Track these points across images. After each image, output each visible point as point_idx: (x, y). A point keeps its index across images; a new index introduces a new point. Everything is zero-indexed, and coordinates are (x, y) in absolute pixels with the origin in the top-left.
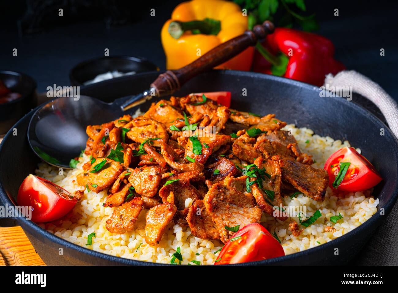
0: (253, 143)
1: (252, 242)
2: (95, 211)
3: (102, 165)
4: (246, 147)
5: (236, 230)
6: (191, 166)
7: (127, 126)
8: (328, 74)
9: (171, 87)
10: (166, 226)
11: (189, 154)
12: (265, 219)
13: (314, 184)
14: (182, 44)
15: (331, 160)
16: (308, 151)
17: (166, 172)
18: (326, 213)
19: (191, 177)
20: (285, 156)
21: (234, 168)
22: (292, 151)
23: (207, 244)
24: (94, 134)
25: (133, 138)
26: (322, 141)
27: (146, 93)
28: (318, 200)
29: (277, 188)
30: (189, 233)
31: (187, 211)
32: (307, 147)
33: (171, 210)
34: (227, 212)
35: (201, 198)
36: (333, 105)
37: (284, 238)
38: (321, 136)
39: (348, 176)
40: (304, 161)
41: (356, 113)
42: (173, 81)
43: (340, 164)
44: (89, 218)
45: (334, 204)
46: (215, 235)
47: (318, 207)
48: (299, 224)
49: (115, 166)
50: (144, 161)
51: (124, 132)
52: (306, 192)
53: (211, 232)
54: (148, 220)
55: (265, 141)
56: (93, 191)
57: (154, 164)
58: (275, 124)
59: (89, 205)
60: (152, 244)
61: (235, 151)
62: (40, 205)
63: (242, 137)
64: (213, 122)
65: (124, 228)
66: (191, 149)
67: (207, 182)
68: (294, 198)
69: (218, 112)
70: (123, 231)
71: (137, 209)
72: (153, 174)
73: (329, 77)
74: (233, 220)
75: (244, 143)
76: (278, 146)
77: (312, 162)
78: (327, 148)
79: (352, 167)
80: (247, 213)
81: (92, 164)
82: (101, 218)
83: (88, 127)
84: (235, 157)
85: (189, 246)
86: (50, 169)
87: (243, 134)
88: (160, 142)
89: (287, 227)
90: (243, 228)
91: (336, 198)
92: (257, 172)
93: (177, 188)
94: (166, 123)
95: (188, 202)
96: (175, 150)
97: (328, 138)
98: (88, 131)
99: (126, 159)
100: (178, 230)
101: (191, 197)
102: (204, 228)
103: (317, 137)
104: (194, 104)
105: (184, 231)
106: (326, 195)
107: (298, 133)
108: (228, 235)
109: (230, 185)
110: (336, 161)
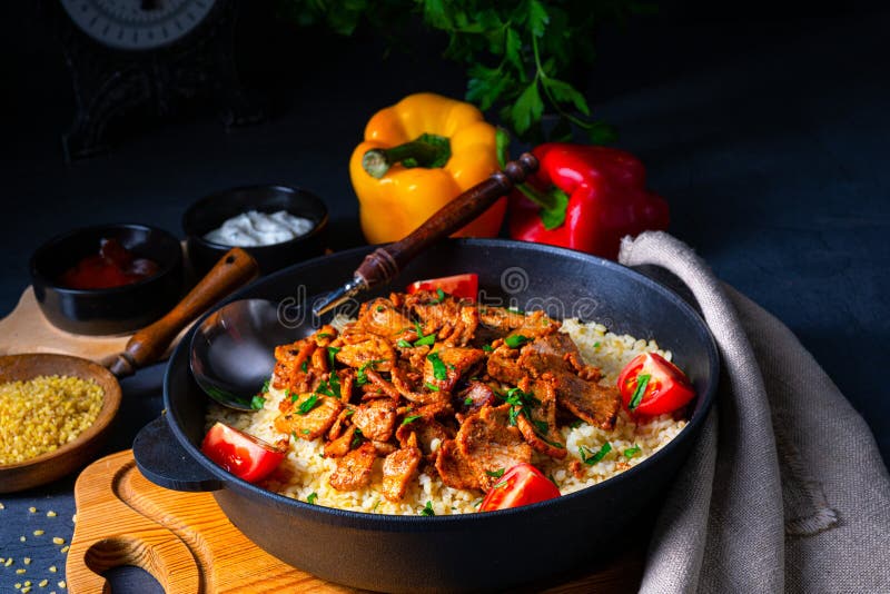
0: (515, 357)
1: (520, 486)
2: (310, 465)
3: (311, 403)
4: (506, 363)
5: (499, 476)
6: (434, 397)
7: (334, 345)
8: (624, 237)
9: (386, 274)
10: (411, 476)
11: (429, 379)
12: (537, 459)
13: (601, 409)
14: (387, 185)
15: (626, 373)
16: (598, 360)
17: (400, 406)
18: (619, 446)
19: (436, 411)
20: (561, 372)
21: (492, 395)
22: (571, 364)
23: (465, 496)
24: (288, 359)
25: (347, 362)
26: (618, 342)
27: (348, 287)
28: (606, 429)
29: (551, 417)
30: (440, 484)
31: (435, 456)
32: (597, 352)
33: (414, 455)
34: (487, 453)
35: (451, 437)
36: (632, 288)
37: (562, 482)
38: (618, 335)
39: (648, 393)
40: (588, 377)
41: (663, 299)
42: (387, 264)
43: (638, 378)
44: (304, 474)
45: (630, 433)
46: (474, 484)
47: (607, 438)
48: (582, 462)
49: (330, 403)
50: (369, 394)
51: (332, 354)
52: (590, 420)
53: (469, 480)
54: (385, 472)
55: (531, 354)
56: (305, 439)
57: (383, 397)
58: (545, 325)
59: (299, 459)
60: (394, 501)
61: (491, 370)
62: (238, 462)
63: (499, 350)
64: (458, 330)
65: (355, 484)
66: (432, 373)
67: (457, 415)
68: (574, 429)
69: (463, 316)
70: (353, 488)
71: (369, 457)
72: (386, 411)
73: (626, 242)
74: (496, 463)
75: (503, 358)
76: (551, 359)
77: (601, 377)
78: (626, 353)
79: (653, 381)
80: (513, 452)
81: (293, 402)
82: (319, 474)
83: (277, 348)
84: (491, 379)
85: (441, 500)
86: (225, 412)
87: (499, 345)
88: (386, 366)
89: (566, 468)
90: (509, 471)
91: (633, 425)
92: (522, 399)
93: (420, 426)
94: (389, 335)
95: (435, 444)
96: (409, 375)
97: (627, 337)
98: (277, 354)
99: (344, 392)
100: (426, 481)
101: (439, 437)
102: (459, 476)
103: (611, 335)
104: (426, 303)
105: (434, 481)
106: (619, 420)
107: (582, 332)
108: (491, 482)
109: (488, 418)
110: (633, 373)
